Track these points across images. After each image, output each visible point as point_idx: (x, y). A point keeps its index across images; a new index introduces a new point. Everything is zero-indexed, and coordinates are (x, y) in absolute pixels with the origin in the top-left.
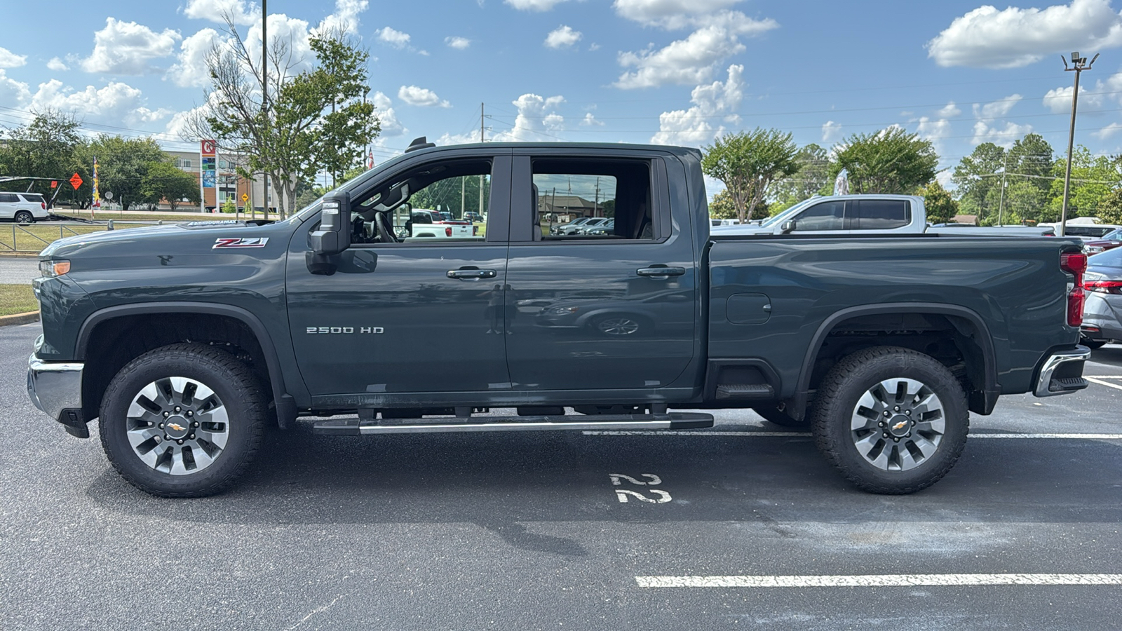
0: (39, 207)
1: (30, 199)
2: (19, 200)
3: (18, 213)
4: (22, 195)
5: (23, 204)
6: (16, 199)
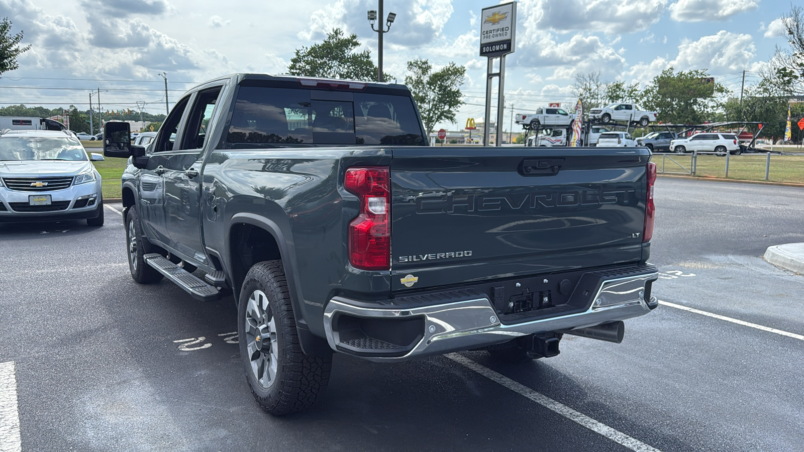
0: (732, 143)
1: (726, 137)
2: (719, 138)
3: (717, 148)
4: (722, 135)
5: (722, 141)
6: (717, 137)
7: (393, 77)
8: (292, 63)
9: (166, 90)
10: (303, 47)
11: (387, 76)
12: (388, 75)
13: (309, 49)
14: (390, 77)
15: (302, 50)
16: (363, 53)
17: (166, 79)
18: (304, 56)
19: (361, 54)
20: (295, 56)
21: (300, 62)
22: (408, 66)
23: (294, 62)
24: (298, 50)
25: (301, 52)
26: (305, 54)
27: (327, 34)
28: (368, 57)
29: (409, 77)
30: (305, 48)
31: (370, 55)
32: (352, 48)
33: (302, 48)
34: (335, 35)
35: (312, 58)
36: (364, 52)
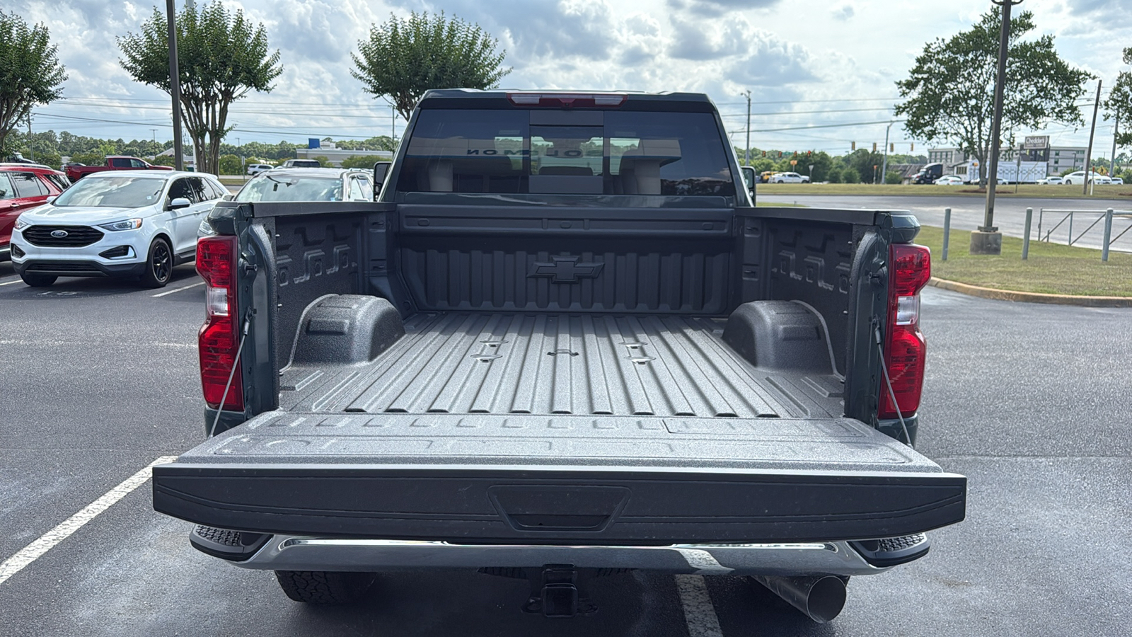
7: (1092, 76)
8: (918, 64)
9: (749, 115)
10: (938, 39)
11: (1081, 74)
12: (1083, 71)
13: (947, 41)
14: (1087, 75)
15: (935, 43)
16: (1040, 41)
17: (749, 100)
18: (938, 53)
19: (1038, 42)
20: (922, 54)
21: (931, 62)
22: (1123, 56)
23: (920, 63)
24: (929, 43)
25: (933, 47)
26: (939, 49)
27: (982, 15)
28: (1049, 45)
29: (1126, 74)
30: (940, 41)
31: (1052, 42)
32: (1020, 33)
33: (936, 40)
34: (994, 16)
35: (951, 55)
36: (1042, 39)
